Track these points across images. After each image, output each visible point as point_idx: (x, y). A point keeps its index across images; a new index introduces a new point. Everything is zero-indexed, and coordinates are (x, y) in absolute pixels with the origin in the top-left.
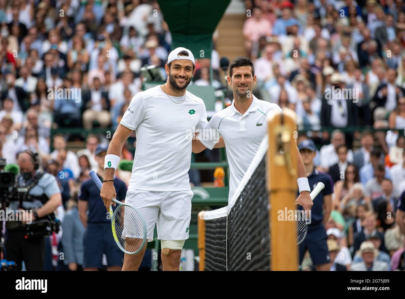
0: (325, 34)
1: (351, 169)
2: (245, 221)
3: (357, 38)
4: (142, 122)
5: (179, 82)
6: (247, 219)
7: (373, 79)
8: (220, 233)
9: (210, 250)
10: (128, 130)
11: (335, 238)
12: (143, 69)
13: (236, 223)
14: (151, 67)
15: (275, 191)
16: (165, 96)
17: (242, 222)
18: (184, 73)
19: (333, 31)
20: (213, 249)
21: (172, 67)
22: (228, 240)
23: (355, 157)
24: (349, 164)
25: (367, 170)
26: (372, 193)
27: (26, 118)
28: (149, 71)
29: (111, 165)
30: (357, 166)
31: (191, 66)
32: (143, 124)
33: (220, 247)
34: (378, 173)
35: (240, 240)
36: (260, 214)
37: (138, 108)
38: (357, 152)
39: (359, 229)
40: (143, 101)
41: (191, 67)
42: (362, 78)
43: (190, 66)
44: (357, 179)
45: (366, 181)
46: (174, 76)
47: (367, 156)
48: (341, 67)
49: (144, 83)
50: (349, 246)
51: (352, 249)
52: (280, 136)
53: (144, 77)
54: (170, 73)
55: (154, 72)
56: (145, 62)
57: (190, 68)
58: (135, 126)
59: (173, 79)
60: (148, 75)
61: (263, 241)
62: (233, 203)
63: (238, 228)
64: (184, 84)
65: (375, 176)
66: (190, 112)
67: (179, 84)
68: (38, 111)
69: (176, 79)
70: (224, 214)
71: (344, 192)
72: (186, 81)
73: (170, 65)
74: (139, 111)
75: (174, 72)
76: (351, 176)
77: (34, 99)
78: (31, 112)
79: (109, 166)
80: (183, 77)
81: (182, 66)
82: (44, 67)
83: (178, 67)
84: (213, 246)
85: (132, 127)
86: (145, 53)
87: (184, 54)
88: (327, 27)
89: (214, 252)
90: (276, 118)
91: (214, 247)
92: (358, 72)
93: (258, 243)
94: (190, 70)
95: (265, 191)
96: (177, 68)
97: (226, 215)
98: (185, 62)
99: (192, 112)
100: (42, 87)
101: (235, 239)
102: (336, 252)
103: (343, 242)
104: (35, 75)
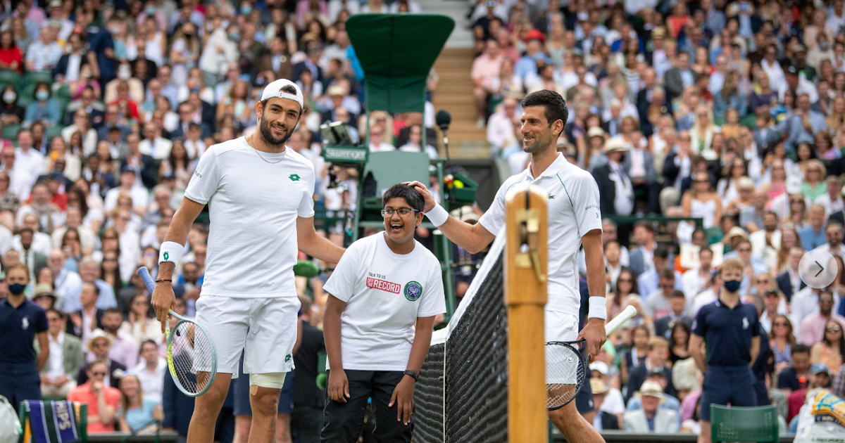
0: (590, 79)
1: (626, 276)
2: (475, 349)
3: (635, 85)
4: (216, 192)
5: (274, 132)
6: (477, 347)
7: (659, 144)
8: (435, 367)
9: (420, 392)
10: (195, 204)
11: (600, 376)
12: (324, 126)
13: (462, 353)
14: (336, 124)
15: (515, 306)
16: (251, 151)
17: (471, 350)
18: (286, 120)
19: (602, 75)
20: (423, 390)
21: (268, 106)
22: (446, 377)
23: (631, 260)
24: (623, 268)
25: (648, 278)
26: (655, 310)
27: (153, 197)
28: (333, 129)
29: (168, 257)
30: (634, 271)
31: (298, 111)
32: (218, 196)
33: (434, 388)
34: (665, 281)
35: (468, 378)
36: (496, 339)
37: (208, 170)
38: (634, 250)
39: (636, 362)
40: (217, 158)
41: (296, 112)
42: (643, 142)
43: (296, 110)
44: (634, 289)
45: (648, 293)
46: (269, 122)
47: (648, 257)
48: (613, 128)
49: (325, 148)
50: (621, 388)
51: (625, 391)
52: (524, 224)
53: (327, 139)
54: (263, 115)
55: (340, 131)
56: (326, 116)
57: (295, 114)
58: (206, 197)
59: (267, 127)
60: (331, 136)
61: (499, 380)
62: (455, 323)
63: (465, 359)
64: (281, 137)
65: (660, 286)
66: (291, 177)
67: (274, 135)
68: (172, 189)
69: (272, 129)
70: (441, 339)
71: (616, 309)
72: (285, 133)
73: (265, 103)
74: (210, 174)
75: (270, 115)
76: (625, 287)
77: (166, 170)
78: (161, 189)
79: (165, 258)
80: (283, 126)
81: (284, 109)
82: (181, 122)
83: (277, 109)
84: (423, 386)
85: (202, 199)
86: (328, 103)
87: (290, 90)
88: (591, 69)
89: (425, 395)
90: (517, 196)
91: (426, 387)
92: (636, 135)
93: (493, 381)
94: (294, 116)
95: (502, 306)
96: (275, 110)
97: (444, 341)
98: (290, 104)
99: (295, 178)
100: (179, 153)
101: (460, 376)
102: (602, 395)
103: (614, 381)
104: (167, 135)
